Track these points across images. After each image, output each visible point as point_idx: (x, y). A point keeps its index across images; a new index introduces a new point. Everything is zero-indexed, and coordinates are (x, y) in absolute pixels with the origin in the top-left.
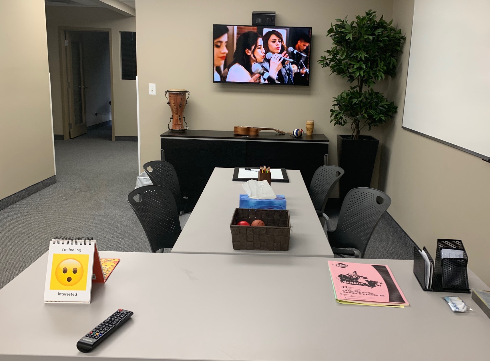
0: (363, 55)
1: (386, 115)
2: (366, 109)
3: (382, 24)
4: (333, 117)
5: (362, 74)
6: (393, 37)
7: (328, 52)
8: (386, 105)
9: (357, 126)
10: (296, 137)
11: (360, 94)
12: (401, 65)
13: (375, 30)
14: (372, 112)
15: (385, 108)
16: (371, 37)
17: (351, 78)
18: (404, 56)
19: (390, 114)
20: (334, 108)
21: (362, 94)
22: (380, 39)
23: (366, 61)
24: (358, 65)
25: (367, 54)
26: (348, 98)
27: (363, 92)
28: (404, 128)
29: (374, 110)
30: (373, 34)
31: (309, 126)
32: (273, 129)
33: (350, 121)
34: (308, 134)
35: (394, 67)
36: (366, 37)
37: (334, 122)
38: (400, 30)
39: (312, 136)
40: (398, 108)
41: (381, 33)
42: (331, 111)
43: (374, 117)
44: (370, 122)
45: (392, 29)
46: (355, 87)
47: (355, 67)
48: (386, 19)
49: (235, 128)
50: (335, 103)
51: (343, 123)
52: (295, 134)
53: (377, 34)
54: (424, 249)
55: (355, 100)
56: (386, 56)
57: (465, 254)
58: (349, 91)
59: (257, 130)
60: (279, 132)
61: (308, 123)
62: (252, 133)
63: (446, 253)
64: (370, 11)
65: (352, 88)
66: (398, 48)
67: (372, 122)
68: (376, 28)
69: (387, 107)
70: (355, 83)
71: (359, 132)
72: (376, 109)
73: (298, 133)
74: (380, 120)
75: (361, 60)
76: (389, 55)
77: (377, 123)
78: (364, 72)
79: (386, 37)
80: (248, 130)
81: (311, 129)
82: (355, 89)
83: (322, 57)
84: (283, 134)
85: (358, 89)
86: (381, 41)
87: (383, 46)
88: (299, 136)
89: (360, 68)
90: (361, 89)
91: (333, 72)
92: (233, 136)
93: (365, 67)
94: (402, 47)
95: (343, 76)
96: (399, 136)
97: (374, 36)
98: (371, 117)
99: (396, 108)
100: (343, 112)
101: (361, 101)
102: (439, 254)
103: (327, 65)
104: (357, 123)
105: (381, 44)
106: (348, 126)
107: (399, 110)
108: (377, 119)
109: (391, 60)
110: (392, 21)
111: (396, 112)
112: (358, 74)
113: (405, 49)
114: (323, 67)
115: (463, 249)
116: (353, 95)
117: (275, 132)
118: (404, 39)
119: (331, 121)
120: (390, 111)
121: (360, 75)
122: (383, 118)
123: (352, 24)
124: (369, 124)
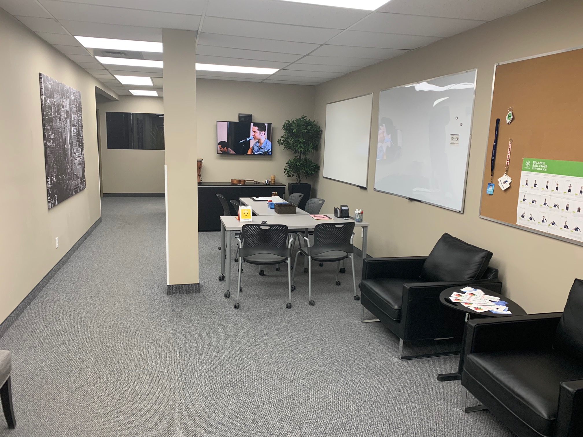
0: (302, 140)
1: (314, 171)
2: (304, 168)
3: (309, 123)
4: (286, 172)
5: (302, 150)
6: (316, 130)
7: (282, 137)
8: (314, 165)
9: (299, 177)
10: (267, 184)
11: (300, 159)
12: (320, 145)
13: (307, 127)
14: (307, 169)
15: (313, 167)
16: (306, 131)
17: (296, 152)
18: (322, 140)
19: (316, 170)
20: (286, 168)
21: (301, 160)
22: (310, 131)
23: (304, 143)
24: (300, 145)
25: (304, 139)
26: (294, 162)
27: (302, 159)
28: (324, 177)
29: (308, 168)
30: (306, 129)
31: (273, 178)
32: (253, 180)
33: (295, 175)
34: (273, 182)
35: (317, 145)
36: (303, 131)
37: (286, 176)
38: (319, 127)
39: (274, 183)
40: (320, 167)
41: (310, 129)
42: (285, 169)
43: (309, 172)
44: (306, 175)
45: (315, 125)
46: (297, 156)
47: (298, 146)
48: (312, 120)
49: (232, 180)
50: (287, 165)
51: (292, 176)
52: (267, 182)
53: (308, 129)
54: (337, 208)
55: (298, 163)
56: (313, 140)
57: (348, 208)
58: (294, 158)
59: (245, 181)
60: (256, 182)
61: (272, 176)
62: (242, 183)
63: (343, 208)
64: (303, 115)
65: (296, 157)
66: (319, 136)
67: (307, 174)
68: (307, 126)
69: (314, 166)
70: (297, 154)
71: (300, 181)
72: (309, 168)
73: (268, 182)
74: (312, 173)
75: (301, 142)
76: (315, 140)
77: (310, 176)
78: (303, 149)
79: (312, 130)
80: (240, 181)
81: (274, 180)
82: (297, 158)
83: (278, 140)
84: (258, 183)
85: (298, 157)
86: (310, 132)
87: (311, 135)
88: (269, 184)
89: (301, 147)
90: (300, 157)
91: (285, 148)
92: (230, 185)
93: (303, 146)
94: (321, 135)
95: (291, 151)
96: (321, 181)
97: (307, 130)
98: (307, 172)
99: (319, 167)
100: (292, 170)
101: (301, 164)
102: (341, 209)
103: (282, 144)
104: (299, 175)
105: (310, 134)
106: (294, 177)
107: (321, 168)
108: (310, 173)
109: (315, 142)
110: (314, 121)
111: (319, 169)
112: (300, 150)
113: (323, 136)
114: (280, 145)
115: (347, 207)
116: (297, 160)
117: (253, 182)
118: (322, 131)
119: (285, 175)
120: (316, 169)
121: (301, 150)
122: (313, 173)
123: (294, 121)
124: (306, 176)
